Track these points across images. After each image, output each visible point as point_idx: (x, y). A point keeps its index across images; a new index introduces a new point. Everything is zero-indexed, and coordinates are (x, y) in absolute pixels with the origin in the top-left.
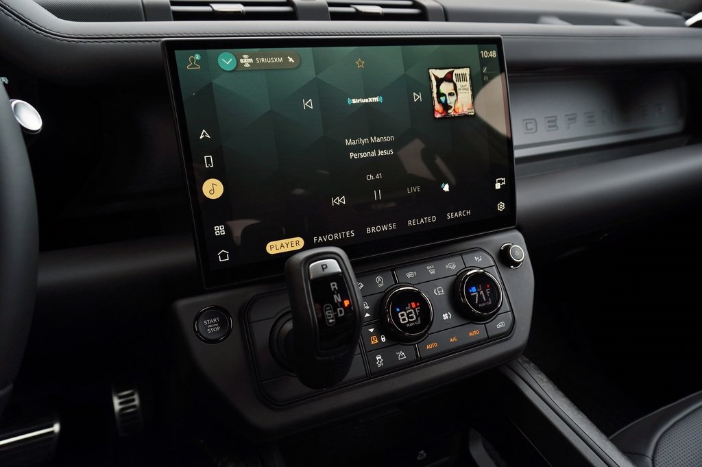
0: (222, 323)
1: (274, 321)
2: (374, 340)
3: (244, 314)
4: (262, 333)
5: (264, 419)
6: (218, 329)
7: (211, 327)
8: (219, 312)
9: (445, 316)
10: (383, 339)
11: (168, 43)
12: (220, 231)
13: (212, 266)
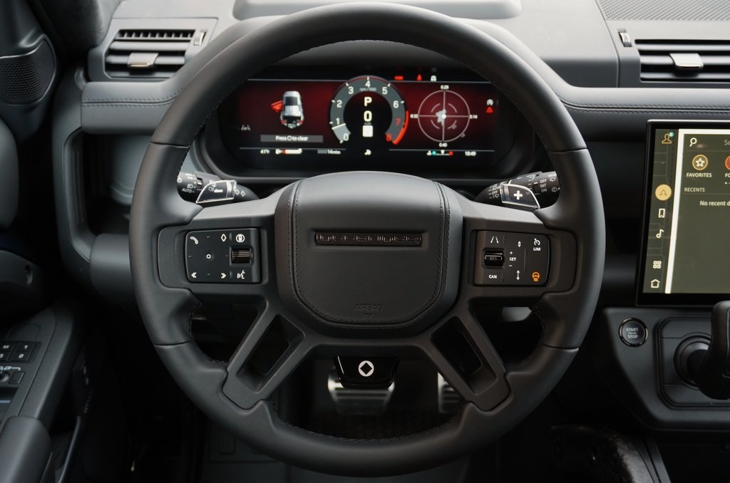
0: (641, 333)
1: (681, 340)
3: (658, 331)
4: (669, 348)
5: (660, 412)
6: (636, 336)
7: (630, 333)
8: (639, 324)
11: (653, 124)
12: (657, 265)
13: (645, 291)
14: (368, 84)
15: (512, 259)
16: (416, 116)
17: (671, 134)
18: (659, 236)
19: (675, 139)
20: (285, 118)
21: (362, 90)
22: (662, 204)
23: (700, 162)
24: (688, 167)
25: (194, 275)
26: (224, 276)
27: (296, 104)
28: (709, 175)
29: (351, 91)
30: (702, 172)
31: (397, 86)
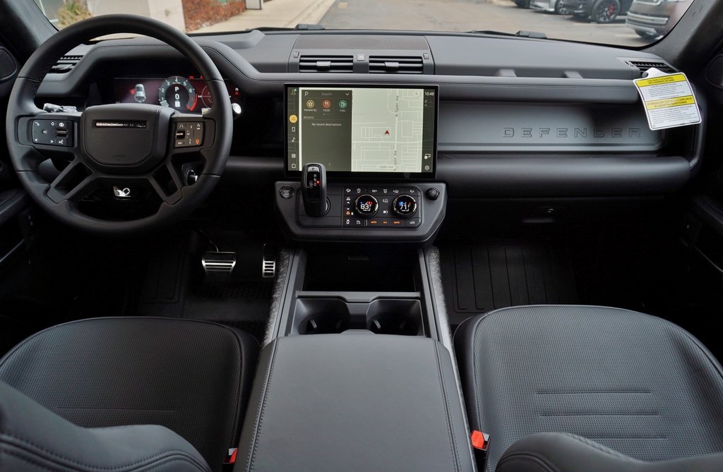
0: (290, 193)
2: (348, 213)
3: (298, 191)
5: (296, 230)
6: (288, 194)
7: (286, 194)
8: (291, 189)
9: (385, 212)
10: (352, 214)
11: (286, 85)
12: (294, 156)
13: (289, 169)
14: (176, 80)
15: (188, 134)
16: (201, 96)
17: (295, 90)
18: (293, 141)
19: (298, 92)
20: (137, 97)
21: (174, 83)
22: (293, 124)
23: (310, 104)
24: (304, 106)
25: (36, 140)
26: (52, 142)
27: (142, 90)
28: (315, 110)
29: (169, 84)
30: (312, 108)
31: (190, 81)
